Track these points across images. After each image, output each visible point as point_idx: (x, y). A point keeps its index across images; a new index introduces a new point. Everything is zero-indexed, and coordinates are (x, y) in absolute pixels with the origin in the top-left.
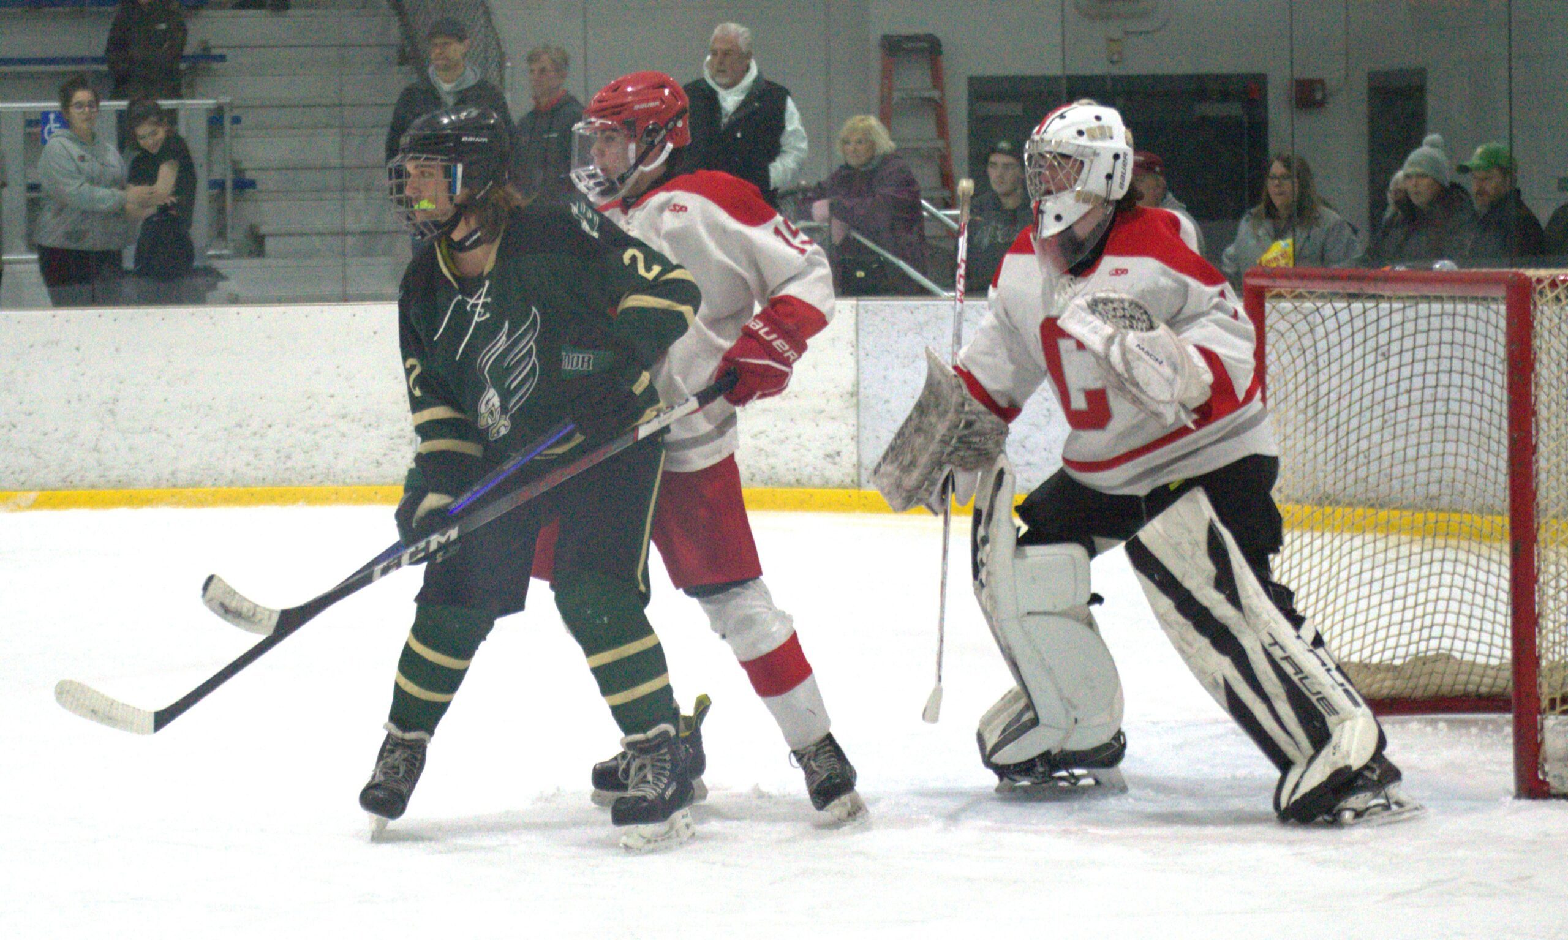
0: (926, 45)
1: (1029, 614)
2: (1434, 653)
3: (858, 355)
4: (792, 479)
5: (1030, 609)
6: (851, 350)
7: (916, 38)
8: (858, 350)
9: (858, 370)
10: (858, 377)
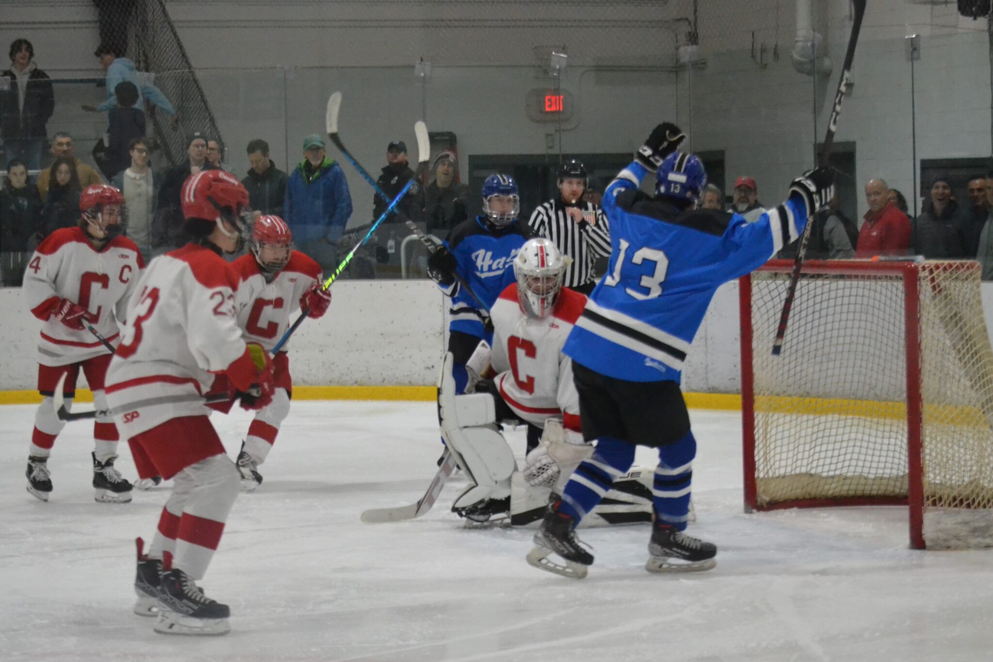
0: (448, 138)
1: (465, 427)
2: (852, 474)
3: (443, 312)
4: (407, 382)
5: (465, 425)
6: (440, 308)
7: (442, 134)
8: (443, 309)
9: (444, 320)
10: (444, 324)
